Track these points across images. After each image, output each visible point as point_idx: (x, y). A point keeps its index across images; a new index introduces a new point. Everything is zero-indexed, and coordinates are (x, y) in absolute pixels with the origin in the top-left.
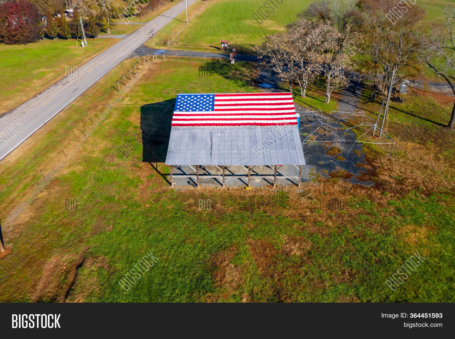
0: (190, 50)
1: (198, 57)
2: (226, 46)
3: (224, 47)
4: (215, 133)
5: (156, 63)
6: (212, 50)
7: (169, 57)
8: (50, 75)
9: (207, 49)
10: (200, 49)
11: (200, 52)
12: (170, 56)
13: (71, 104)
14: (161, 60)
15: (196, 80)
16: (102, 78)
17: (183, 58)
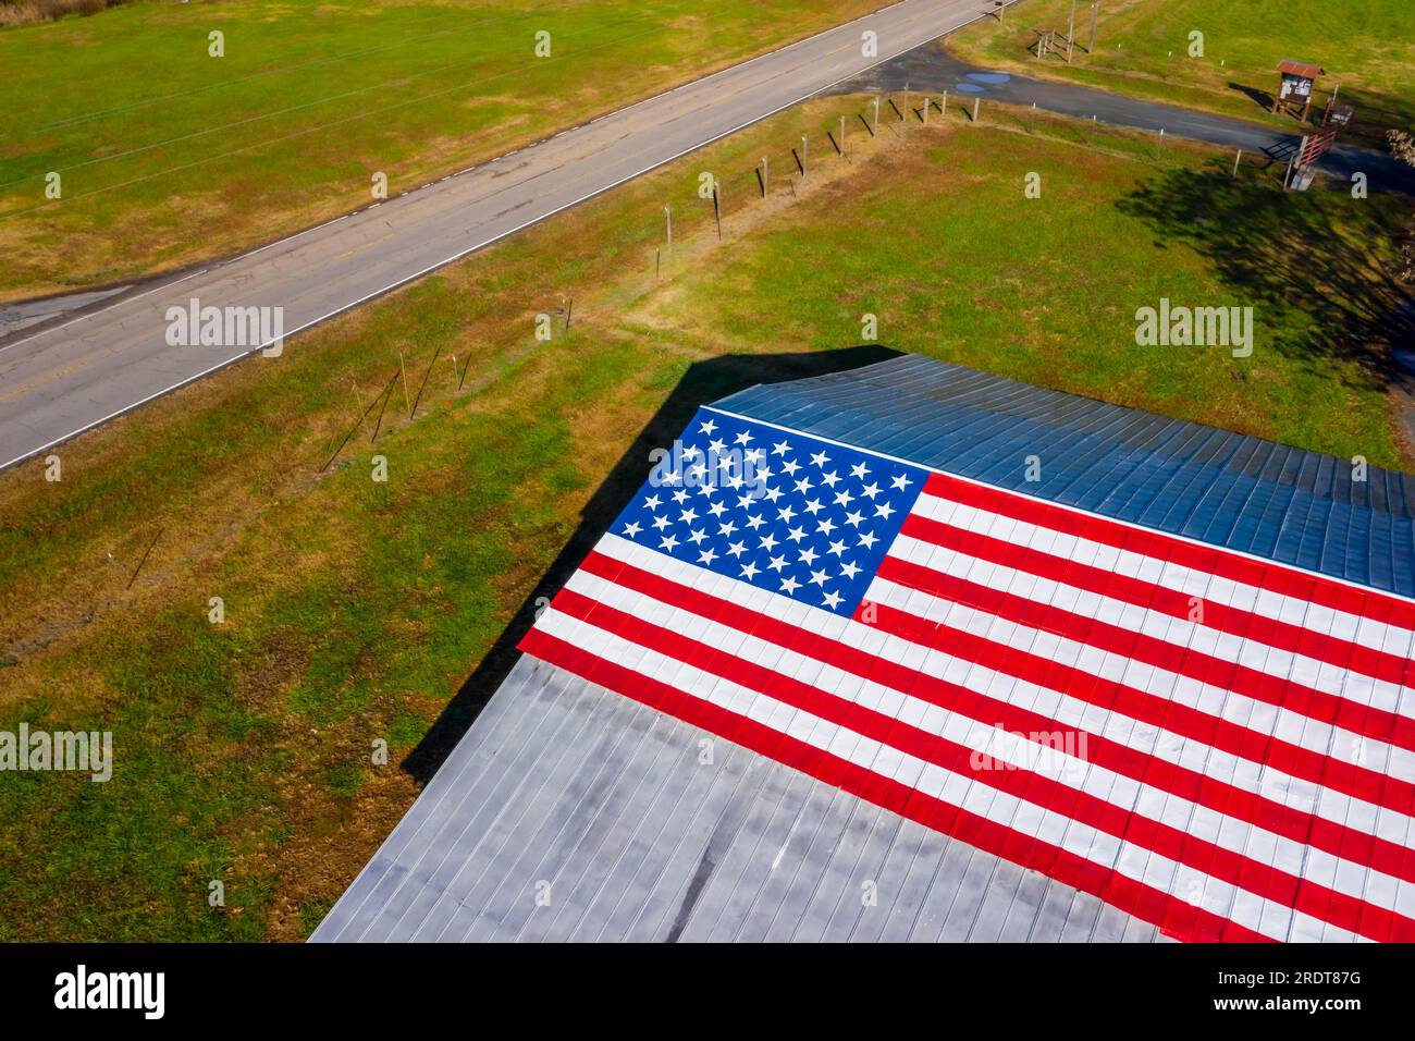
0: (1121, 90)
1: (1136, 131)
2: (1303, 90)
3: (1293, 97)
4: (756, 826)
5: (928, 134)
6: (1230, 104)
7: (1005, 113)
8: (508, 124)
9: (1205, 97)
10: (1171, 91)
11: (1160, 106)
12: (1013, 109)
13: (435, 274)
14: (963, 121)
15: (1053, 255)
16: (656, 171)
17: (1063, 124)
